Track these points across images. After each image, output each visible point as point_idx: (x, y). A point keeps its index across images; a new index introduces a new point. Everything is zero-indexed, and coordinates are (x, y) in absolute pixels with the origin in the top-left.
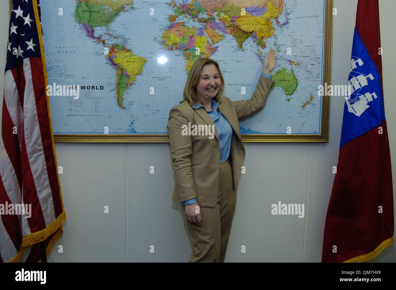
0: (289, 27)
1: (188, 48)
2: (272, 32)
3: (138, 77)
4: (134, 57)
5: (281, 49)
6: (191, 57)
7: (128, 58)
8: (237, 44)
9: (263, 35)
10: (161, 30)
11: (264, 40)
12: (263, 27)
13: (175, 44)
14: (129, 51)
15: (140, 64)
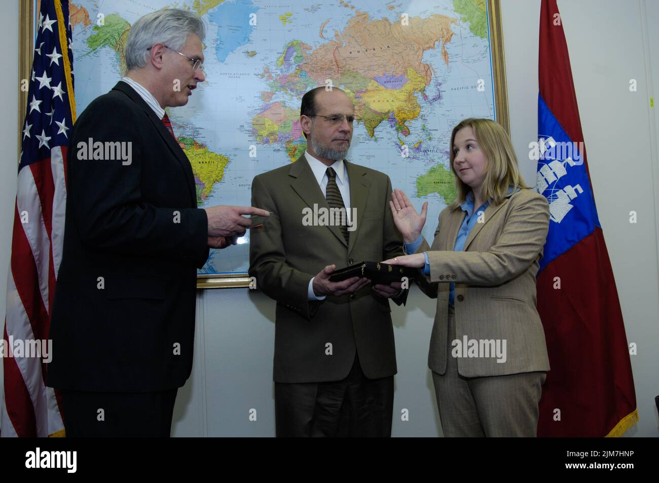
0: (443, 104)
1: (291, 139)
2: (418, 111)
3: (217, 185)
4: (211, 155)
5: (434, 136)
6: (297, 152)
7: (200, 157)
8: (366, 131)
9: (404, 116)
10: (249, 114)
11: (407, 124)
12: (404, 104)
13: (272, 134)
14: (202, 146)
15: (219, 166)
